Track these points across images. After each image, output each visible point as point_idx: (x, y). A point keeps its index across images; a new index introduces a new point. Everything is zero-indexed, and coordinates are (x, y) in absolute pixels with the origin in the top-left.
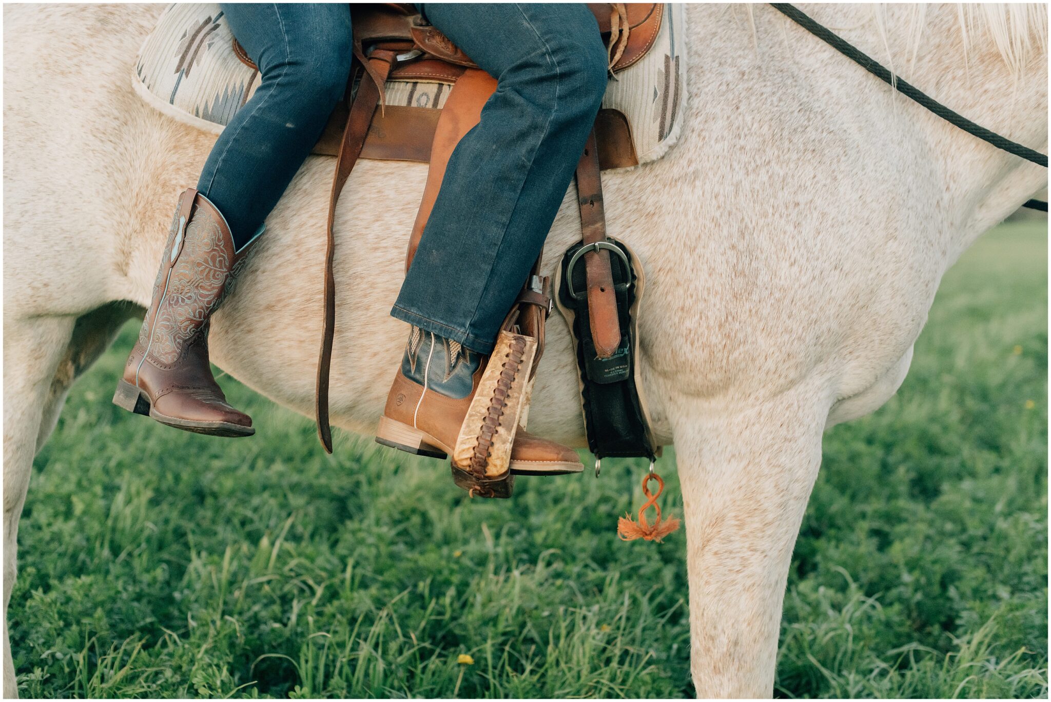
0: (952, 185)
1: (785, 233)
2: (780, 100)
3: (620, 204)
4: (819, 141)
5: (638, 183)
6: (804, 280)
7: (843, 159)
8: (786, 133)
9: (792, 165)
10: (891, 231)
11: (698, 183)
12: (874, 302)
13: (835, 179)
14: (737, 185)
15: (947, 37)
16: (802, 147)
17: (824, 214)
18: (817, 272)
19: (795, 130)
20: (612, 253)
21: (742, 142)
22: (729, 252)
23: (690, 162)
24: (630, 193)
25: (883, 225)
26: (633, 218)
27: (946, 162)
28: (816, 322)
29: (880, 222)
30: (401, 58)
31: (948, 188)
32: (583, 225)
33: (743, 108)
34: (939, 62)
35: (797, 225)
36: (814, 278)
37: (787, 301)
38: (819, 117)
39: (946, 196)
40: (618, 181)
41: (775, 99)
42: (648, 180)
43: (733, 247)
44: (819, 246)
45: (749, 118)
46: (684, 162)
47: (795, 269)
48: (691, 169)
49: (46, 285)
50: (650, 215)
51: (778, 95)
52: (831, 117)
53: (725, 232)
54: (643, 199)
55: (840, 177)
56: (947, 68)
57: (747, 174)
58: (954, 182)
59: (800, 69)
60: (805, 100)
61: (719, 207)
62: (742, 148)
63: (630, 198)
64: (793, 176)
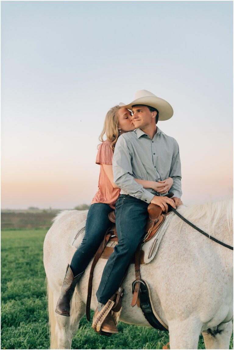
0: (227, 265)
1: (177, 280)
2: (180, 248)
3: (145, 272)
4: (188, 258)
5: (149, 268)
6: (181, 291)
7: (193, 261)
8: (179, 256)
9: (180, 264)
10: (205, 279)
11: (160, 269)
12: (201, 297)
13: (190, 267)
14: (168, 269)
15: (225, 228)
16: (183, 259)
17: (186, 276)
18: (184, 290)
19: (182, 255)
20: (141, 283)
21: (170, 259)
22: (165, 284)
23: (159, 264)
24: (147, 270)
25: (202, 278)
26: (148, 276)
27: (225, 260)
28: (185, 302)
29: (202, 277)
30: (112, 236)
31: (226, 266)
32: (136, 276)
33: (171, 250)
34: (223, 234)
35: (179, 278)
36: (183, 291)
37: (177, 296)
38: (189, 251)
39: (226, 269)
40: (145, 267)
41: (179, 248)
42: (151, 267)
43: (166, 283)
44: (184, 283)
45: (172, 253)
46: (158, 264)
47: (179, 289)
48: (159, 265)
49: (60, 280)
50: (152, 275)
51: (179, 247)
52: (192, 251)
53: (165, 280)
54: (150, 271)
55: (191, 266)
56: (225, 236)
57: (170, 266)
58: (228, 265)
59: (188, 240)
60: (186, 247)
61: (164, 274)
62: (170, 260)
63: (147, 271)
64: (180, 266)
